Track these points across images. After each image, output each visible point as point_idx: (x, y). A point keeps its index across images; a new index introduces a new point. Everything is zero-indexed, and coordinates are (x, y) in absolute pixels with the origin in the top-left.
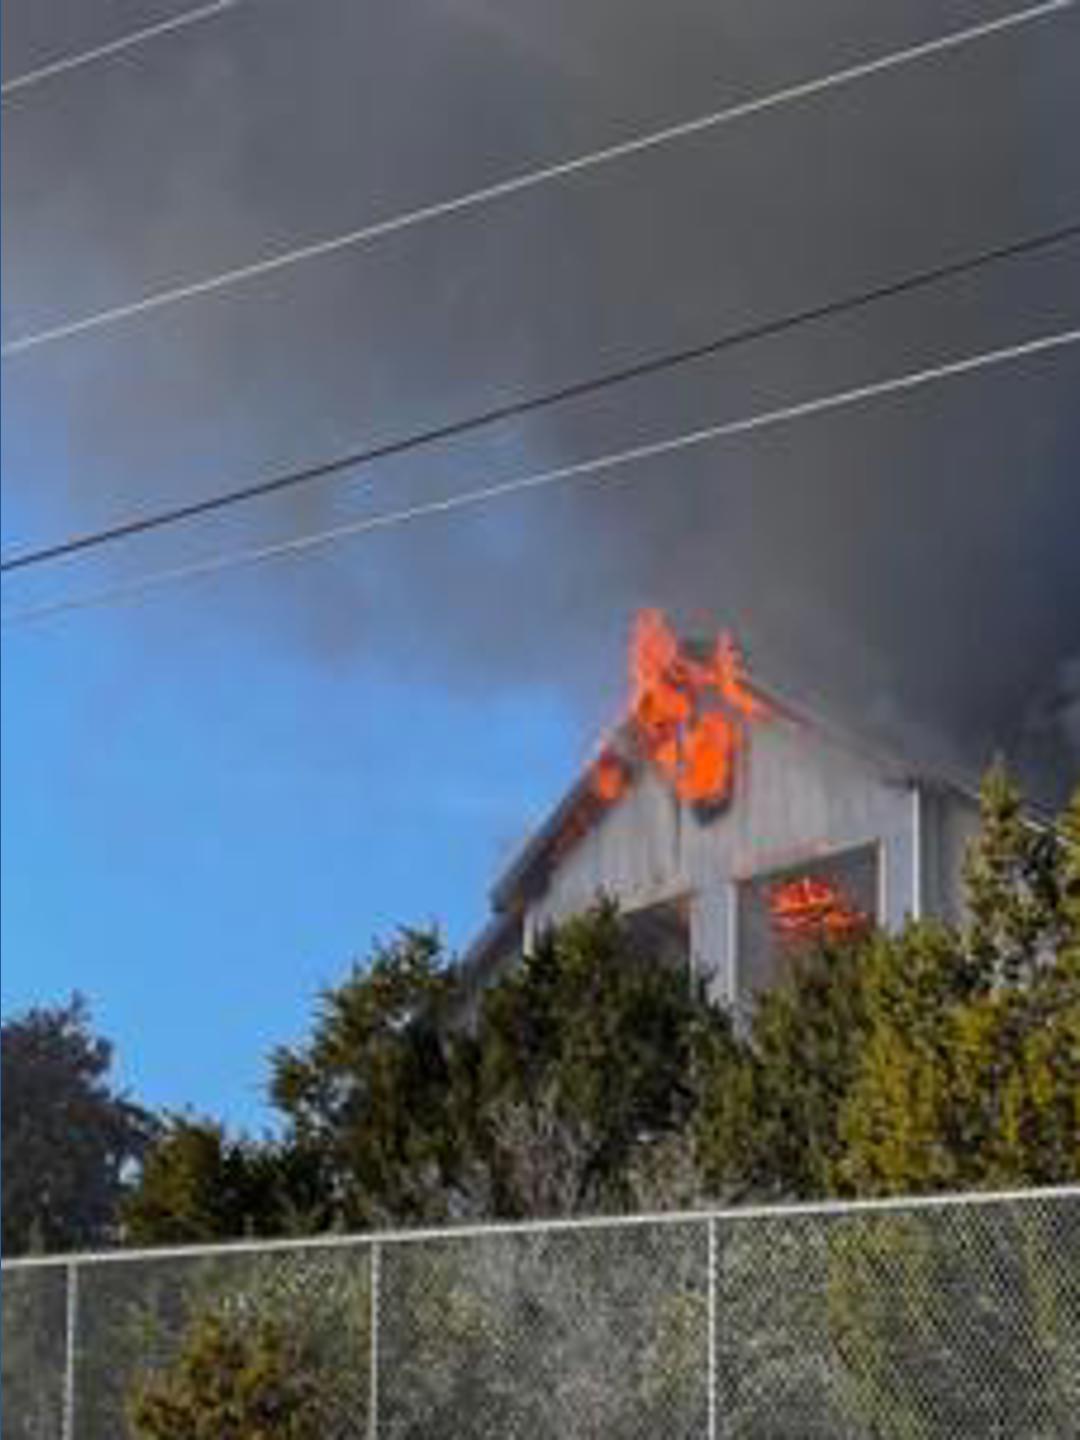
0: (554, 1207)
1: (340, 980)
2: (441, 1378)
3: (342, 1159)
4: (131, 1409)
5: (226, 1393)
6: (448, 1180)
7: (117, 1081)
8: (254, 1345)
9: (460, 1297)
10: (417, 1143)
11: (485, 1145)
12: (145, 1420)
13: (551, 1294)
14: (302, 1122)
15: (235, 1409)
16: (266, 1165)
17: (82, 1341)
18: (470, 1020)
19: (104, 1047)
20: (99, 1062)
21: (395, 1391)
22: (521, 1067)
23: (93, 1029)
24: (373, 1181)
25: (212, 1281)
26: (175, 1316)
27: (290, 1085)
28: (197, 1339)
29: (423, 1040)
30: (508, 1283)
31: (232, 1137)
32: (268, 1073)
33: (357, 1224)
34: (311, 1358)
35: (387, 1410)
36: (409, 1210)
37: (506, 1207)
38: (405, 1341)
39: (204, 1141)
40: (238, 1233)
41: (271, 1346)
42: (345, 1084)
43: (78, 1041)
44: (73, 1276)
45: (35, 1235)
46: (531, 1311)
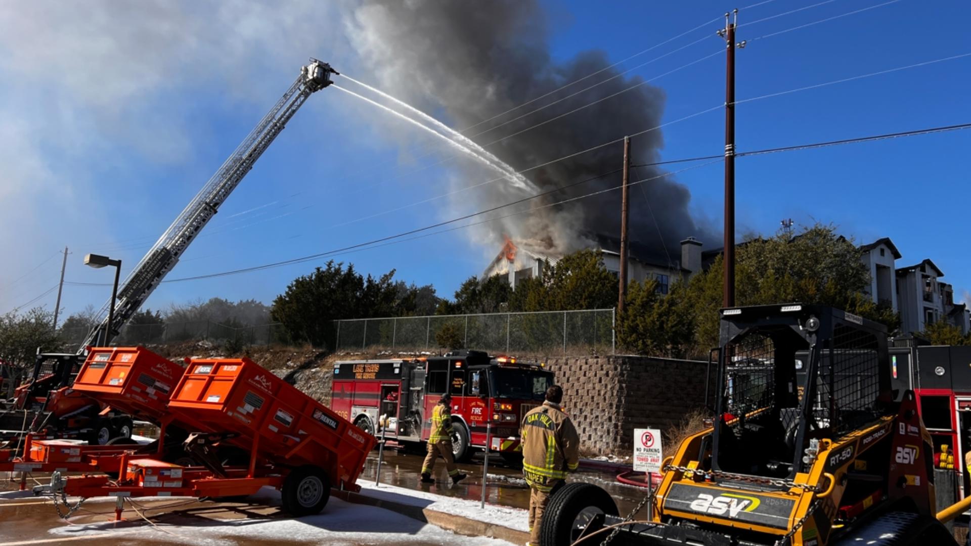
0: (489, 312)
1: (464, 282)
2: (474, 333)
3: (464, 305)
4: (435, 336)
5: (447, 334)
6: (477, 308)
7: (436, 295)
8: (451, 328)
9: (477, 323)
10: (473, 303)
11: (482, 304)
12: (437, 337)
13: (489, 323)
14: (459, 300)
15: (449, 336)
16: (454, 306)
17: (430, 327)
18: (479, 288)
19: (435, 290)
20: (434, 292)
21: (469, 335)
22: (486, 295)
23: (434, 288)
24: (467, 308)
25: (446, 320)
26: (442, 324)
27: (457, 296)
28: (444, 327)
29: (474, 290)
30: (483, 321)
31: (450, 302)
32: (454, 294)
33: (465, 314)
34: (458, 330)
35: (467, 337)
36: (471, 312)
37: (483, 312)
38: (470, 328)
39: (446, 302)
40: (450, 314)
41: (453, 329)
42: (464, 296)
43: (432, 289)
44: (429, 320)
45: (424, 313)
46: (486, 325)
